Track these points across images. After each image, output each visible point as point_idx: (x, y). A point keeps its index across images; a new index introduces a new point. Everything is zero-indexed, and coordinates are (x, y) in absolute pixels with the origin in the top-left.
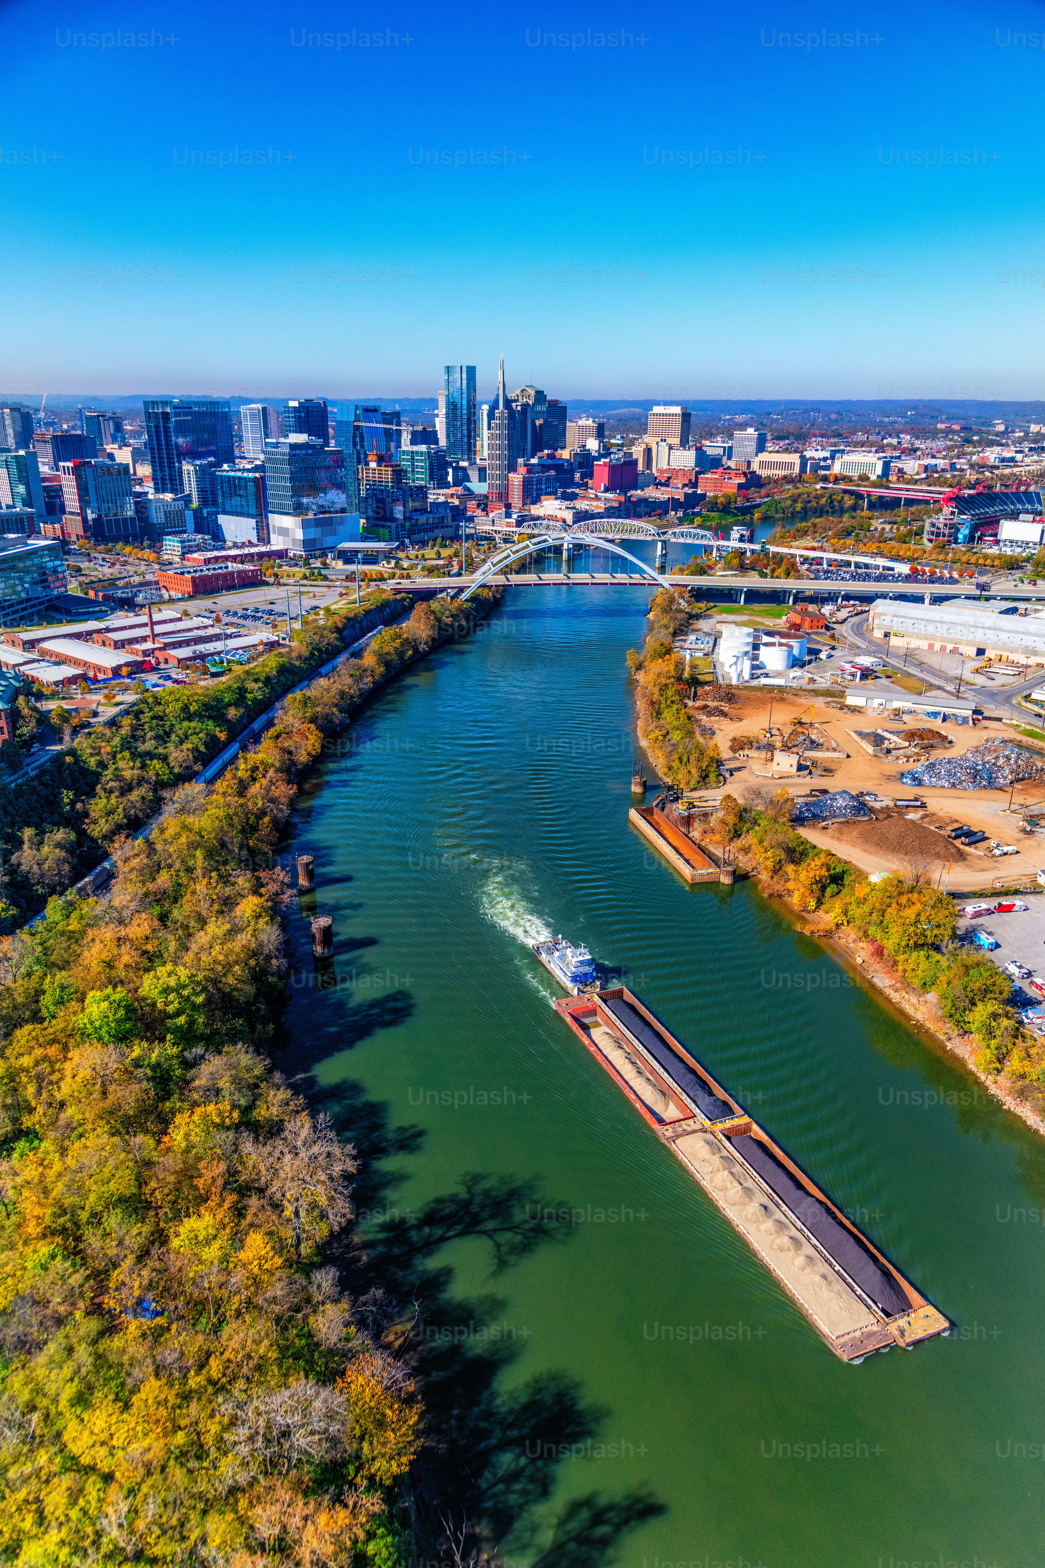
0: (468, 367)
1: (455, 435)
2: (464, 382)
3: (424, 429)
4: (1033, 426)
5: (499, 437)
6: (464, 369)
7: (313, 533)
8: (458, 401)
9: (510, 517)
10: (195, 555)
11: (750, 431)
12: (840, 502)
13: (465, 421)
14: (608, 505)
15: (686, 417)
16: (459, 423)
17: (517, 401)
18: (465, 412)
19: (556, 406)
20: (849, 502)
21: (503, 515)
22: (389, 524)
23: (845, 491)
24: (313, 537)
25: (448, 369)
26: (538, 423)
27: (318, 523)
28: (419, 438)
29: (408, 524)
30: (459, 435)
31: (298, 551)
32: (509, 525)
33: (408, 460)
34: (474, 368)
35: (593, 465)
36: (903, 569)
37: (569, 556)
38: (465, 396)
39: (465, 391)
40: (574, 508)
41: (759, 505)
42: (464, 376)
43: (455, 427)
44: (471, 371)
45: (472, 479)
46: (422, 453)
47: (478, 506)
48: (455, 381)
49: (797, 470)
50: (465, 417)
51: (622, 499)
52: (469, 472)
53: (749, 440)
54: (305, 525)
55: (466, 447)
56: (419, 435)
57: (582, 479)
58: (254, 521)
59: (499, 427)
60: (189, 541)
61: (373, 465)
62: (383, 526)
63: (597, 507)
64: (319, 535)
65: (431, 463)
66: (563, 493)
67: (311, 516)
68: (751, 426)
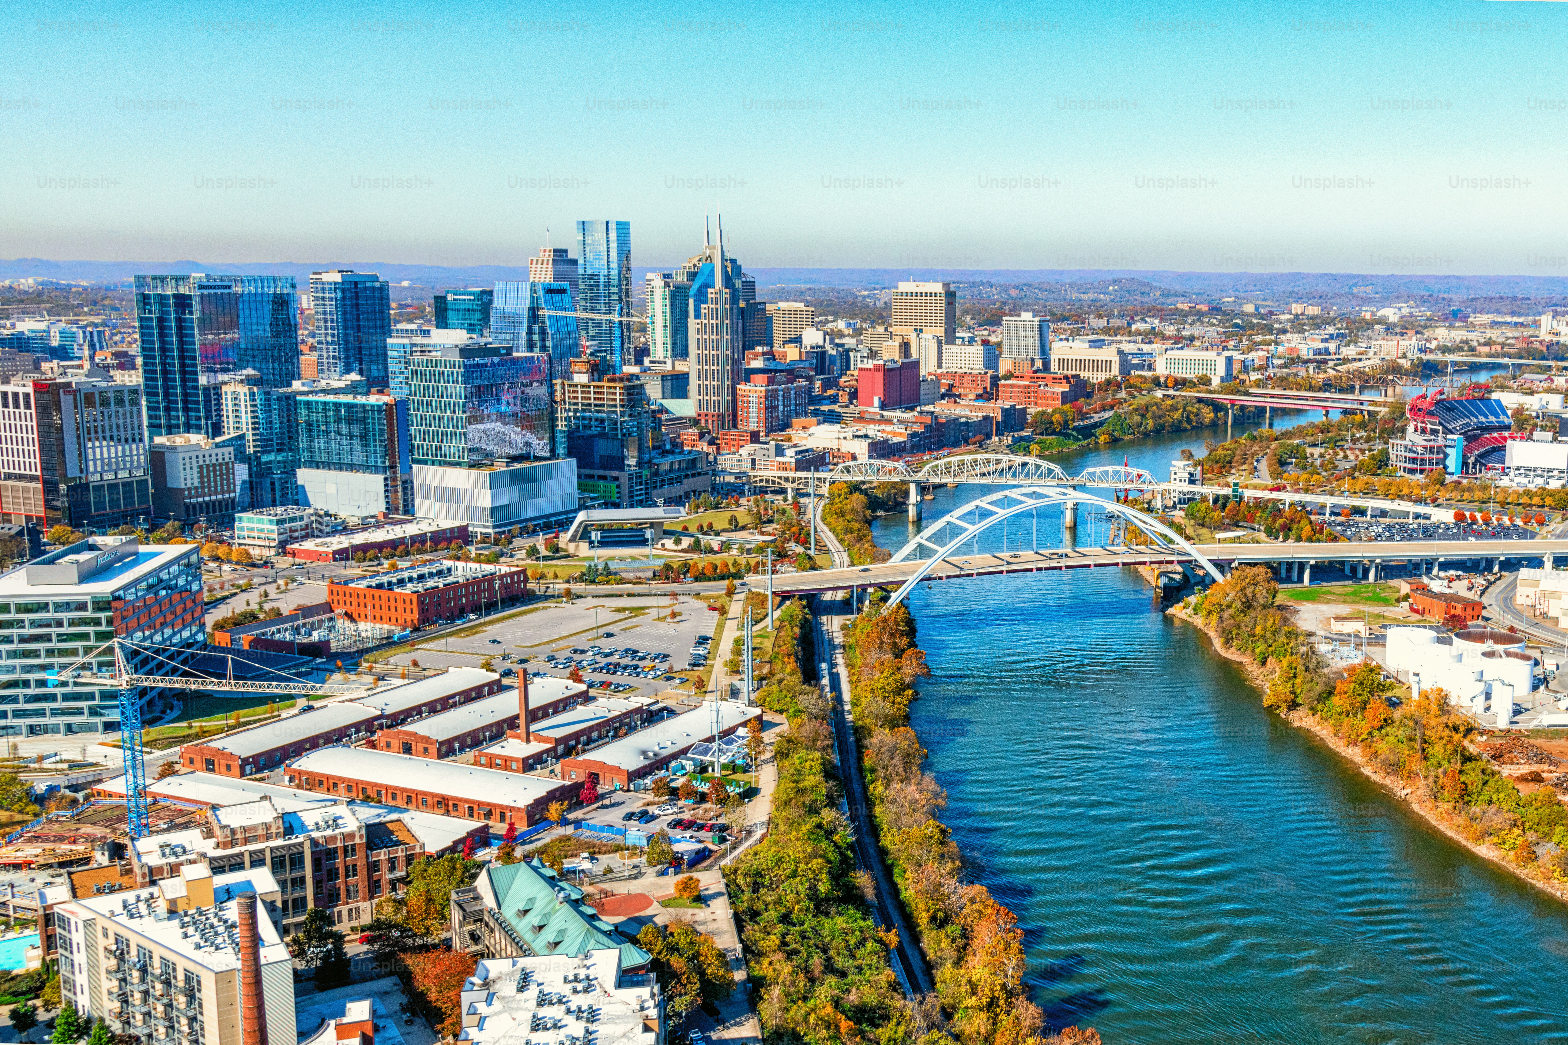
0: (618, 223)
2: (612, 244)
4: (1294, 305)
5: (717, 329)
6: (613, 227)
7: (506, 496)
10: (309, 545)
11: (1026, 316)
12: (1197, 415)
14: (910, 430)
15: (950, 296)
20: (1208, 415)
21: (772, 452)
22: (615, 473)
23: (1200, 400)
24: (506, 502)
25: (583, 225)
27: (515, 479)
29: (645, 473)
31: (482, 527)
32: (782, 467)
34: (628, 224)
36: (1444, 516)
38: (614, 265)
39: (614, 258)
40: (866, 436)
41: (1101, 424)
42: (613, 236)
44: (623, 228)
47: (701, 436)
49: (1115, 370)
51: (927, 420)
53: (1027, 328)
54: (495, 483)
58: (380, 478)
59: (715, 314)
60: (293, 520)
61: (581, 378)
62: (604, 478)
63: (895, 433)
64: (516, 500)
66: (818, 412)
67: (500, 467)
68: (1027, 311)
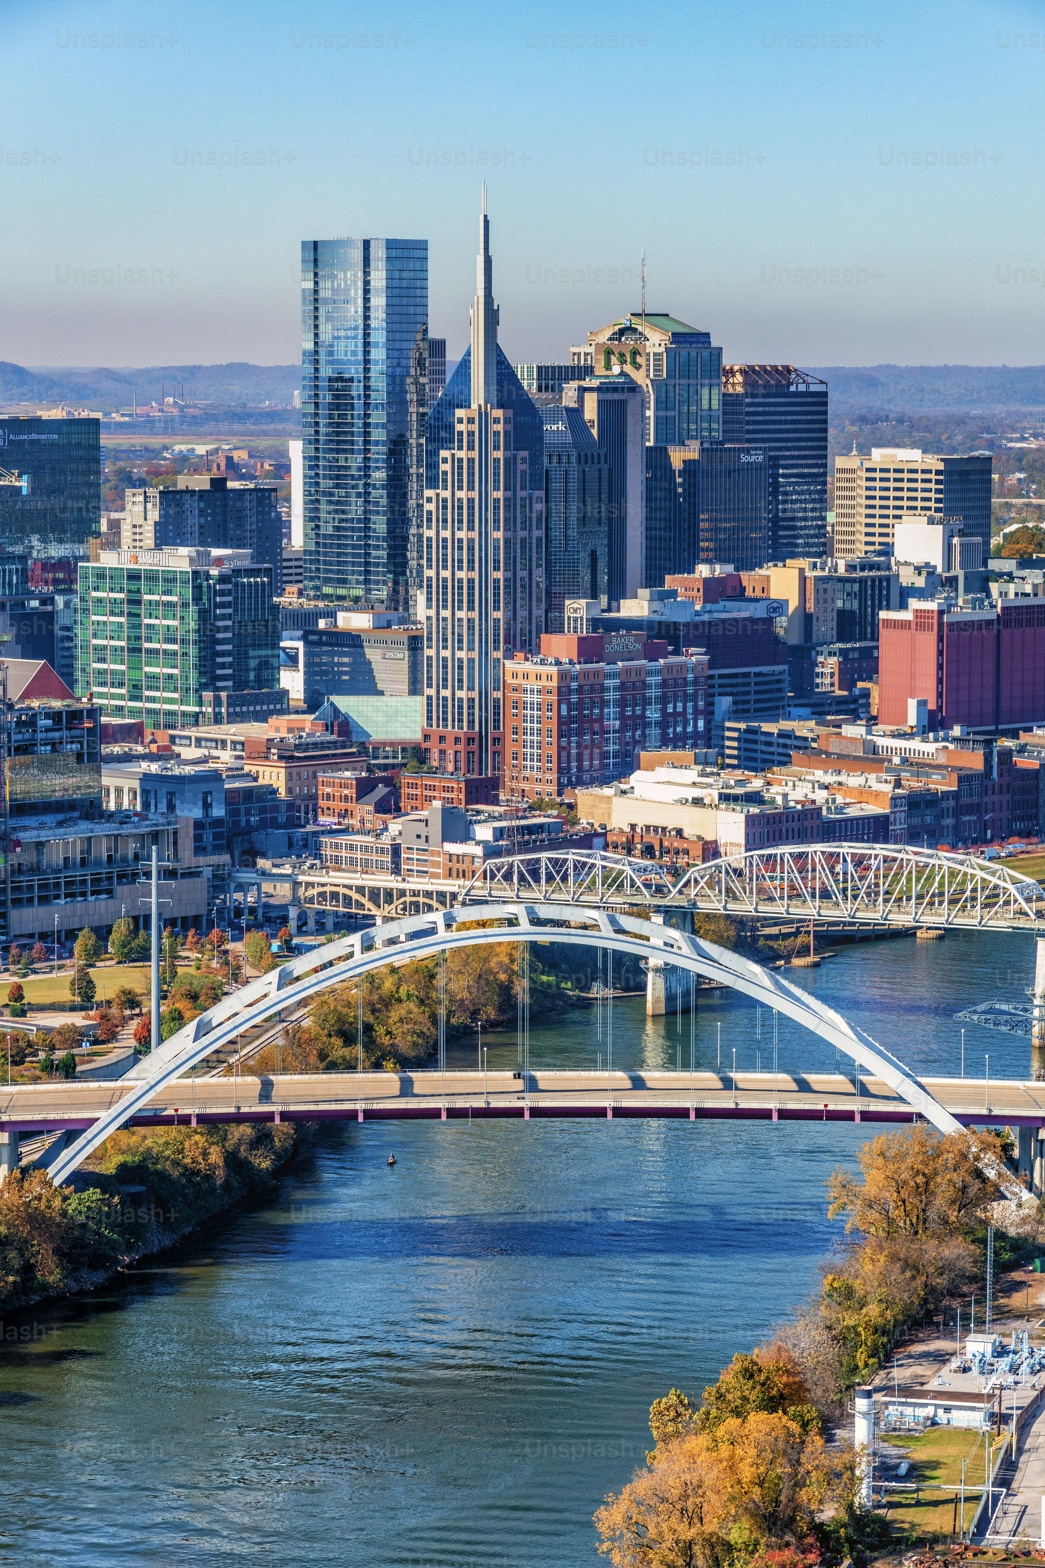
0: (392, 245)
1: (340, 507)
2: (379, 301)
3: (218, 484)
5: (470, 515)
6: (379, 253)
8: (355, 371)
9: (466, 837)
13: (379, 452)
14: (915, 784)
16: (356, 461)
17: (588, 371)
18: (378, 417)
19: (782, 390)
21: (436, 829)
25: (314, 254)
26: (678, 457)
28: (193, 521)
30: (356, 508)
33: (114, 608)
34: (422, 246)
35: (874, 625)
37: (670, 998)
38: (378, 354)
39: (379, 337)
40: (754, 798)
42: (379, 278)
43: (339, 476)
44: (408, 258)
45: (382, 679)
46: (170, 579)
47: (364, 788)
48: (340, 299)
50: (378, 435)
51: (974, 760)
52: (373, 654)
55: (381, 554)
56: (192, 506)
57: (847, 682)
63: (865, 793)
65: (204, 616)
66: (749, 738)
